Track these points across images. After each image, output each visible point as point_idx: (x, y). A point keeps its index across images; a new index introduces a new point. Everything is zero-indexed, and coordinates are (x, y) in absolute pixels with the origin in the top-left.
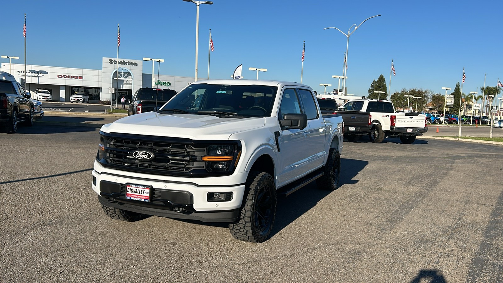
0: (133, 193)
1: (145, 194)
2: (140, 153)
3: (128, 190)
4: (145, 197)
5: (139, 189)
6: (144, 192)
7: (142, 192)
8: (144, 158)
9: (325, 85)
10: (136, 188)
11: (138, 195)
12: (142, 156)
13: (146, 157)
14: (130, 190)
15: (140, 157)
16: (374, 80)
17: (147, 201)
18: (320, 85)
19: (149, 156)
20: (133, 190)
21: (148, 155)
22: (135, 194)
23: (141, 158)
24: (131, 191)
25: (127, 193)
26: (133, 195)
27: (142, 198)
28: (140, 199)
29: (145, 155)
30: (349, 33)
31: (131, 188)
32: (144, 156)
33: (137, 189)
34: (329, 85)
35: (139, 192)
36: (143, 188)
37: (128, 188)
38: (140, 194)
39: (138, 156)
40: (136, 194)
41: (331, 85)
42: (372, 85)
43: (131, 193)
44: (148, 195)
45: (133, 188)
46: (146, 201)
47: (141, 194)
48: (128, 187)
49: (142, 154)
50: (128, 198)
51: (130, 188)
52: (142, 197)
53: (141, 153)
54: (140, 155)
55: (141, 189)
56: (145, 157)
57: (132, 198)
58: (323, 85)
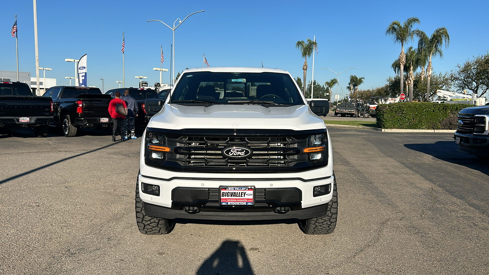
0: (230, 197)
1: (246, 197)
2: (234, 150)
3: (223, 194)
4: (246, 200)
5: (239, 192)
6: (244, 195)
7: (242, 194)
8: (239, 155)
9: (141, 77)
10: (234, 191)
11: (237, 199)
12: (237, 153)
13: (243, 154)
14: (225, 194)
15: (234, 154)
16: (179, 73)
17: (251, 204)
18: (136, 77)
19: (247, 152)
20: (230, 194)
21: (245, 151)
22: (232, 197)
23: (237, 155)
24: (227, 194)
25: (222, 198)
26: (230, 199)
27: (243, 202)
28: (240, 203)
29: (241, 151)
30: (174, 26)
31: (227, 191)
32: (239, 153)
33: (236, 192)
34: (144, 77)
35: (238, 195)
36: (244, 190)
37: (223, 193)
38: (240, 198)
39: (231, 153)
40: (234, 198)
41: (146, 78)
42: (176, 77)
43: (227, 197)
44: (251, 197)
45: (230, 191)
46: (249, 204)
47: (241, 196)
48: (222, 191)
49: (237, 151)
50: (224, 204)
51: (225, 191)
52: (243, 200)
53: (236, 149)
54: (234, 152)
55: (241, 192)
56: (241, 155)
57: (229, 204)
58: (138, 77)
